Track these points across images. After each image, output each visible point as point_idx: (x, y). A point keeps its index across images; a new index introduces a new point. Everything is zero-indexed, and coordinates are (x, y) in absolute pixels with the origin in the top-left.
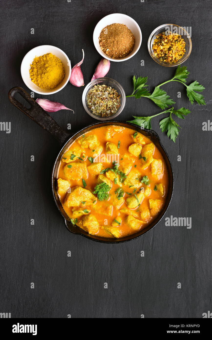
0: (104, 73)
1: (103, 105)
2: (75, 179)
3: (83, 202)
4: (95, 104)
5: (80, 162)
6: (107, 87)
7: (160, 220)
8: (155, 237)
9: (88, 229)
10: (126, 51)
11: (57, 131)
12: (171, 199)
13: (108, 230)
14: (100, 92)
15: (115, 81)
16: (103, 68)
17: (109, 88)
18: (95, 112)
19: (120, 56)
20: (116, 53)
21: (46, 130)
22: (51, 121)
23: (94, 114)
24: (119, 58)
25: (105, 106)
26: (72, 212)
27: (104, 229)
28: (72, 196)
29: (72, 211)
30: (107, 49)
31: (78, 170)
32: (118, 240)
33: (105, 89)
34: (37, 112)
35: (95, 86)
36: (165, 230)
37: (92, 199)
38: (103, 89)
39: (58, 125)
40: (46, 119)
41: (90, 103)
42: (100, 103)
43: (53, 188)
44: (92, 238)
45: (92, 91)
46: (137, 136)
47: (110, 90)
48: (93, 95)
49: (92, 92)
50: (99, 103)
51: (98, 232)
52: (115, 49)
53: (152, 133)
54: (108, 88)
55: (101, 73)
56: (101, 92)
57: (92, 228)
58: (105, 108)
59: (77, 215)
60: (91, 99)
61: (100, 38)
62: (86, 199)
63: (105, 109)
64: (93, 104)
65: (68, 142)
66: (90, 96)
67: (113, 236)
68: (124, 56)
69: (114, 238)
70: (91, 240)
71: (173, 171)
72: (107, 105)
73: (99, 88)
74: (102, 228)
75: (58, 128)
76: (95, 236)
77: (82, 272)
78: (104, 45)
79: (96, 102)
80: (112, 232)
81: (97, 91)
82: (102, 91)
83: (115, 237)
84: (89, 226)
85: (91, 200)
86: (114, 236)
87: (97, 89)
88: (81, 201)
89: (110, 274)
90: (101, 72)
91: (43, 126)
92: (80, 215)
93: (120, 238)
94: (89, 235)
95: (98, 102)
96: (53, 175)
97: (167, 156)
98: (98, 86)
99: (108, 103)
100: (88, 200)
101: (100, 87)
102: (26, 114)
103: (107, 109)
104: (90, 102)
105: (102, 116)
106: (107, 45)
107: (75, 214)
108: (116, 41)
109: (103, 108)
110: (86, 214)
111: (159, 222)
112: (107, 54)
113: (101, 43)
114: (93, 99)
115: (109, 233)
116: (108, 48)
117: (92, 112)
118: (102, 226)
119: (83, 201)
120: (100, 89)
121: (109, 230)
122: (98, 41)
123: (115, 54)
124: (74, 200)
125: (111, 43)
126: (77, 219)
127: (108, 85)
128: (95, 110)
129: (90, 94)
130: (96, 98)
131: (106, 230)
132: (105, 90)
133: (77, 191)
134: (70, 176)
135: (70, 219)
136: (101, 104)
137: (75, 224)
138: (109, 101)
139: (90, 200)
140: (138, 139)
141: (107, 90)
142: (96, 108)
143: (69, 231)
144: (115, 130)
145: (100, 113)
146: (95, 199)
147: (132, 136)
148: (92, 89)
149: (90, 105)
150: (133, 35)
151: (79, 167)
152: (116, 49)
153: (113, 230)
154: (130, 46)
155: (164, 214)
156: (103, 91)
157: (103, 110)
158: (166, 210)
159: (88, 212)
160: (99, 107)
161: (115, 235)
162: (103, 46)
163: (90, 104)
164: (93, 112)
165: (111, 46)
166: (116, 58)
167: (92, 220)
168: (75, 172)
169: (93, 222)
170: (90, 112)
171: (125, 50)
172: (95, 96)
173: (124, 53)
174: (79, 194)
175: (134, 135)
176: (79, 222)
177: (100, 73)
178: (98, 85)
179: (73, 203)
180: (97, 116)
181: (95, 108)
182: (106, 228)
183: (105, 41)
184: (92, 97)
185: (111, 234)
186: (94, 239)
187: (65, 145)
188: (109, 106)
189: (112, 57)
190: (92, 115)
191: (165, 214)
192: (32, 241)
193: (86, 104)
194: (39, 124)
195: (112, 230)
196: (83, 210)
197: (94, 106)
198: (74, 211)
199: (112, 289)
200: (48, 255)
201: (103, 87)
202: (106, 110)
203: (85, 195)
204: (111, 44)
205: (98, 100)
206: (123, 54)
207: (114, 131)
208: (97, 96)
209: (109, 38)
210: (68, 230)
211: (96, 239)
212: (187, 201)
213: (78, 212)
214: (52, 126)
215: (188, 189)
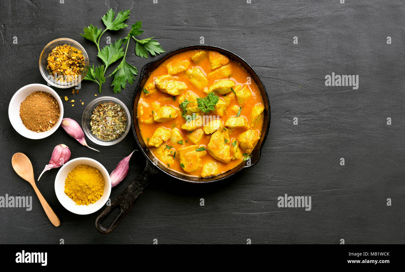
0: (78, 129)
1: (113, 121)
3: (225, 141)
4: (114, 130)
5: (179, 155)
6: (92, 120)
7: (244, 60)
8: (262, 64)
9: (255, 141)
10: (51, 100)
11: (145, 178)
13: (256, 119)
14: (100, 127)
15: (85, 112)
16: (72, 127)
17: (93, 117)
18: (122, 129)
19: (56, 107)
20: (54, 112)
21: (143, 191)
22: (134, 185)
23: (125, 129)
24: (59, 108)
25: (114, 118)
26: (236, 160)
27: (254, 123)
28: (218, 154)
30: (50, 123)
31: (188, 156)
32: (267, 107)
33: (94, 122)
34: (123, 201)
35: (94, 133)
36: (254, 53)
37: (222, 132)
38: (95, 124)
39: (138, 177)
40: (131, 191)
41: (114, 135)
42: (112, 125)
44: (265, 136)
45: (100, 136)
46: (147, 89)
47: (95, 116)
48: (104, 134)
49: (101, 136)
50: (112, 126)
51: (258, 130)
52: (49, 113)
53: (144, 71)
54: (94, 118)
55: (77, 131)
56: (99, 125)
57: (254, 137)
58: (116, 119)
59: (238, 154)
60: (109, 135)
61: (38, 131)
62: (222, 139)
63: (117, 118)
64: (114, 133)
66: (106, 138)
67: (261, 113)
68: (56, 103)
69: (264, 113)
70: (267, 137)
71: (188, 46)
72: (113, 117)
73: (94, 129)
74: (253, 126)
76: (262, 132)
77: (303, 146)
78: (46, 126)
79: (111, 130)
80: (257, 115)
81: (98, 131)
82: (98, 125)
83: (263, 111)
84: (252, 141)
86: (262, 112)
87: (96, 131)
88: (225, 144)
89: (304, 114)
91: (139, 194)
92: (239, 150)
93: (265, 106)
94: (262, 139)
95: (111, 127)
96: (194, 182)
98: (93, 130)
99: (110, 115)
100: (223, 136)
101: (94, 127)
102: (126, 214)
103: (117, 116)
104: (112, 136)
105: (125, 120)
106: (45, 123)
107: (238, 156)
108: (40, 113)
109: (117, 121)
110: (237, 143)
111: (245, 61)
112: (56, 123)
113: (43, 130)
114: (108, 133)
115: (259, 118)
116: (49, 122)
117: (123, 133)
118: (251, 126)
120: (96, 128)
121: (255, 118)
122: (41, 133)
123: (55, 114)
124: (223, 152)
125: (42, 118)
126: (243, 154)
127: (90, 120)
128: (120, 130)
129: (104, 139)
130: (107, 130)
131: (255, 121)
132: (96, 122)
133: (213, 149)
134: (196, 165)
135: (244, 161)
136: (113, 123)
137: (249, 156)
138: (107, 115)
140: (150, 88)
141: (96, 119)
142: (118, 128)
143: (257, 162)
145: (122, 123)
146: (222, 129)
147: (147, 95)
148: (97, 136)
149: (116, 136)
150: (32, 94)
151: (185, 156)
152: (50, 112)
153: (256, 113)
154: (45, 97)
156: (97, 124)
157: (118, 120)
158: (232, 54)
159: (235, 141)
160: (116, 126)
161: (261, 111)
162: (46, 128)
163: (114, 136)
164: (123, 131)
165: (46, 118)
166: (59, 111)
167: (246, 139)
168: (191, 160)
169: (248, 137)
170: (123, 135)
171: (50, 102)
172: (105, 132)
173: (53, 103)
174: (216, 146)
176: (248, 152)
178: (92, 131)
179: (226, 153)
180: (127, 126)
181: (118, 129)
182: (253, 121)
183: (41, 125)
184: (106, 135)
185: (259, 115)
186: (266, 134)
187: (160, 169)
188: (113, 115)
189: (59, 117)
190: (127, 132)
191: (236, 55)
192: (269, 204)
193: (115, 140)
194: (137, 198)
195: (255, 115)
196: (234, 147)
197: (116, 131)
198: (235, 157)
199: (321, 113)
200: (285, 185)
201: (93, 125)
202: (118, 117)
203: (218, 139)
204: (44, 118)
205: (109, 127)
206: (55, 104)
208: (104, 129)
209: (37, 120)
211: (266, 132)
212: (221, 29)
213: (236, 153)
214: (139, 184)
215: (207, 28)
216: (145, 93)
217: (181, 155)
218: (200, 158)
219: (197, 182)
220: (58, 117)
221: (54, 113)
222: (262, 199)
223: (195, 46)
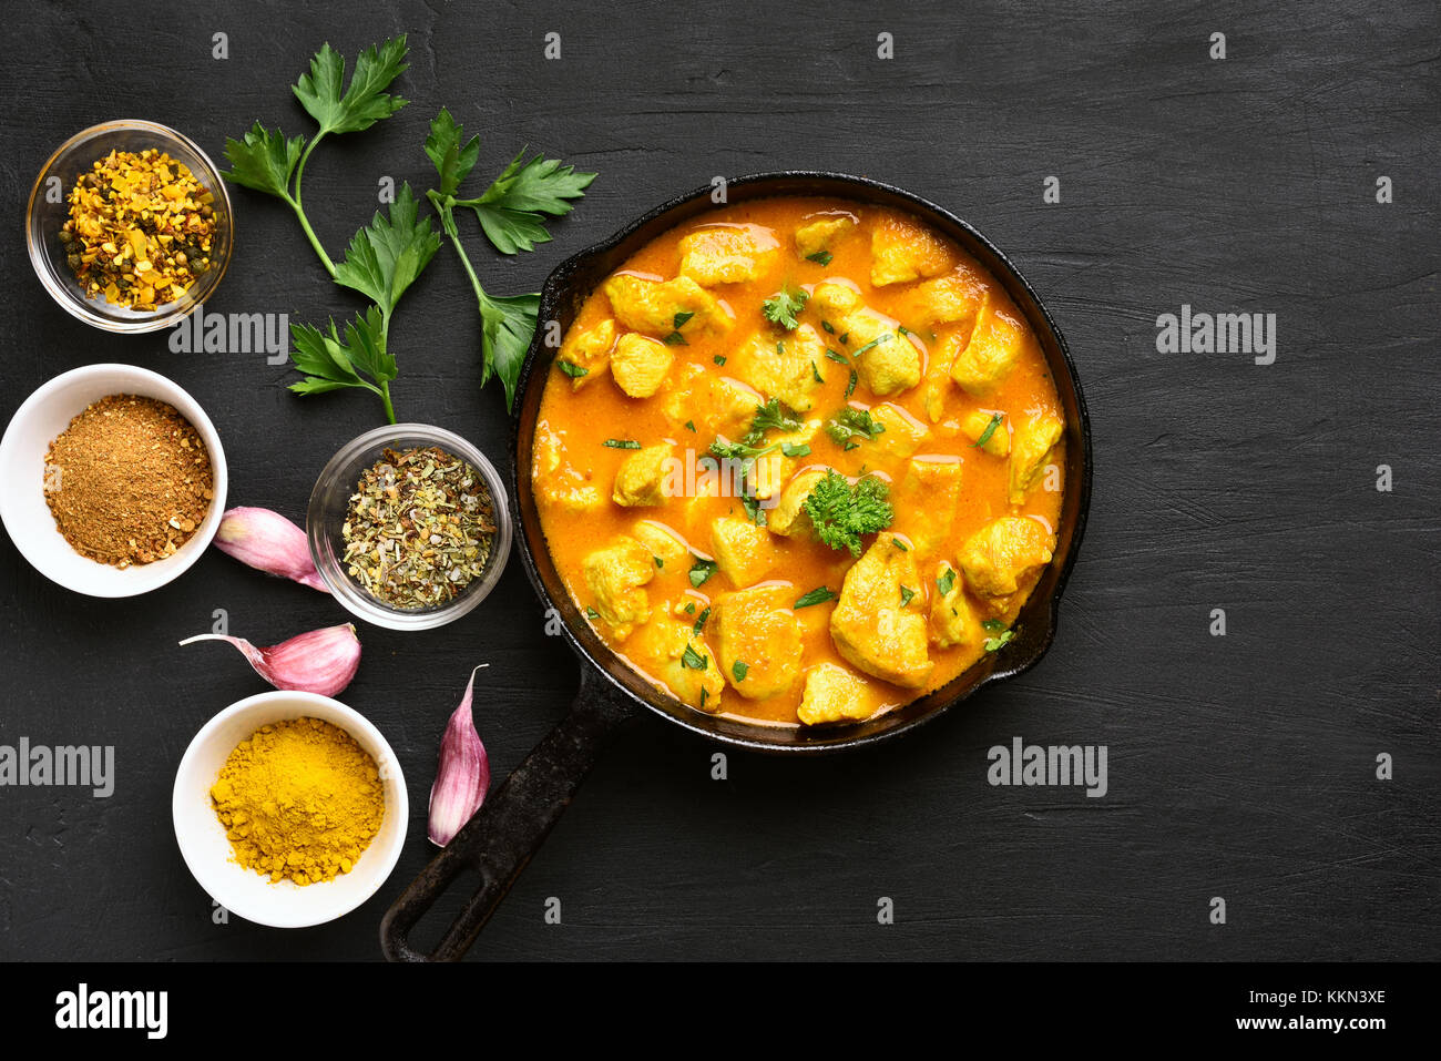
0: (288, 535)
1: (439, 530)
2: (796, 641)
3: (903, 598)
4: (439, 569)
5: (717, 621)
6: (351, 517)
7: (971, 227)
8: (1051, 244)
9: (1029, 568)
10: (175, 434)
13: (1030, 471)
14: (381, 549)
15: (323, 479)
16: (264, 537)
17: (356, 503)
18: (474, 566)
19: (198, 461)
20: (188, 481)
21: (572, 793)
22: (531, 773)
23: (487, 568)
24: (208, 465)
25: (443, 518)
26: (955, 648)
27: (1024, 490)
29: (950, 646)
30: (170, 527)
31: (755, 630)
32: (1077, 422)
33: (360, 526)
34: (492, 841)
35: (352, 571)
36: (1017, 198)
37: (889, 557)
38: (363, 532)
39: (547, 739)
40: (523, 798)
41: (436, 589)
42: (431, 545)
43: (844, 745)
44: (1072, 545)
45: (376, 588)
46: (575, 359)
47: (366, 501)
48: (393, 580)
49: (382, 586)
50: (431, 551)
51: (1040, 518)
52: (168, 488)
53: (556, 290)
54: (359, 510)
55: (289, 547)
56: (378, 541)
57: (1022, 549)
58: (451, 522)
59: (964, 625)
60: (415, 586)
61: (123, 564)
62: (891, 586)
63: (457, 520)
64: (438, 579)
65: (623, 689)
66: (402, 595)
67: (1054, 448)
68: (198, 444)
69: (1065, 443)
70: (1082, 548)
71: (734, 180)
72: (440, 511)
73: (358, 552)
74: (1023, 503)
75: (562, 736)
76: (1059, 532)
78: (154, 541)
79: (427, 565)
80: (1036, 454)
81: (373, 564)
82: (373, 538)
83: (1061, 438)
84: (1014, 564)
85: (892, 561)
86: (1057, 440)
87: (364, 564)
88: (901, 608)
90: (284, 547)
91: (555, 806)
92: (964, 608)
93: (1066, 416)
94: (1059, 561)
95: (426, 553)
96: (783, 748)
97: (662, 212)
98: (352, 558)
99: (427, 504)
100: (892, 577)
101: (356, 546)
102: (503, 893)
103: (455, 511)
104: (427, 590)
105: (491, 529)
106: (150, 529)
107: (961, 634)
108: (129, 487)
109: (453, 530)
110: (957, 580)
112: (197, 526)
113: (144, 558)
114: (413, 579)
115: (1044, 466)
116: (167, 523)
117: (476, 582)
118: (1012, 502)
119: (897, 598)
120: (363, 550)
121: (1029, 467)
122: (134, 570)
123: (192, 489)
124: (898, 640)
125: (140, 510)
126: (984, 624)
127: (343, 512)
128: (465, 567)
129: (393, 597)
130: (410, 565)
131: (1028, 482)
132: (366, 525)
133: (855, 631)
134: (783, 668)
135: (988, 655)
136: (435, 539)
137: (1011, 630)
138: (416, 502)
139: (894, 564)
140: (588, 355)
141: (368, 514)
142: (455, 561)
143: (1043, 655)
144: (552, 468)
145: (476, 542)
146: (888, 545)
147: (579, 383)
148: (366, 584)
149: (444, 591)
150: (95, 408)
151: (741, 628)
152: (170, 484)
153: (1029, 448)
154: (147, 418)
156: (370, 534)
157: (461, 526)
159: (949, 572)
160: (449, 550)
161: (1053, 439)
162: (158, 548)
163: (438, 591)
164: (476, 573)
165: (156, 509)
166: (211, 480)
167: (988, 552)
168: (764, 645)
169: (997, 547)
170: (476, 589)
171: (170, 440)
172: (400, 571)
173: (185, 443)
174: (866, 618)
175: (574, 376)
176: (998, 610)
177: (287, 551)
178: (345, 560)
179: (912, 643)
180: (496, 555)
181: (456, 565)
182: (1018, 482)
183: (133, 537)
184: (404, 585)
185: (1045, 456)
186: (1074, 537)
187: (637, 699)
188: (442, 502)
189: (209, 501)
190: (491, 580)
193: (439, 610)
194: (550, 826)
195: (1028, 456)
196: (942, 595)
197: (447, 573)
198: (948, 637)
201: (352, 535)
202: (460, 515)
203: (872, 589)
204: (147, 508)
205: (417, 555)
206: (191, 450)
207: (559, 471)
208: (398, 559)
209: (119, 519)
210: (1037, 662)
211: (1076, 529)
212: (872, 102)
213: (954, 621)
214: (555, 768)
215: (813, 100)
216: (570, 378)
217: (725, 621)
218: (802, 640)
220: (207, 503)
221: (189, 486)
222: (1069, 806)
223: (764, 178)
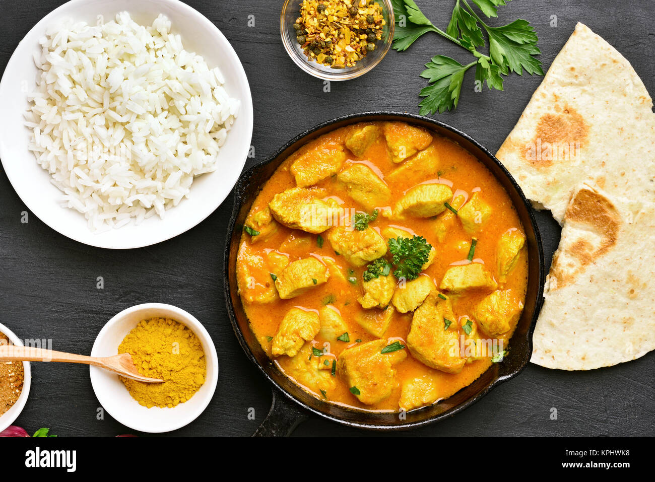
2: (390, 369)
3: (446, 325)
5: (344, 368)
7: (466, 135)
9: (514, 316)
11: (274, 432)
12: (407, 114)
13: (509, 265)
26: (475, 362)
27: (506, 275)
28: (434, 356)
29: (473, 361)
32: (533, 236)
37: (436, 304)
46: (253, 225)
57: (509, 307)
62: (439, 319)
65: (297, 401)
67: (521, 250)
69: (526, 248)
71: (335, 119)
74: (506, 282)
75: (265, 429)
80: (512, 255)
83: (524, 245)
84: (507, 316)
85: (439, 305)
86: (522, 246)
88: (445, 330)
93: (526, 233)
97: (297, 140)
100: (439, 314)
110: (474, 325)
111: (470, 137)
115: (516, 261)
118: (500, 282)
119: (443, 324)
121: (508, 263)
131: (507, 270)
133: (422, 345)
134: (385, 384)
135: (494, 364)
137: (505, 350)
139: (440, 307)
140: (260, 224)
144: (247, 286)
146: (436, 297)
147: (254, 239)
151: (357, 369)
153: (508, 252)
155: (447, 128)
158: (437, 124)
159: (469, 321)
161: (520, 246)
167: (492, 312)
168: (372, 376)
169: (496, 308)
174: (426, 339)
175: (252, 235)
182: (503, 271)
185: (517, 255)
191: (447, 126)
195: (507, 256)
196: (467, 334)
203: (428, 322)
216: (250, 236)
217: (349, 368)
218: (392, 368)
219: (395, 427)
223: (351, 117)
